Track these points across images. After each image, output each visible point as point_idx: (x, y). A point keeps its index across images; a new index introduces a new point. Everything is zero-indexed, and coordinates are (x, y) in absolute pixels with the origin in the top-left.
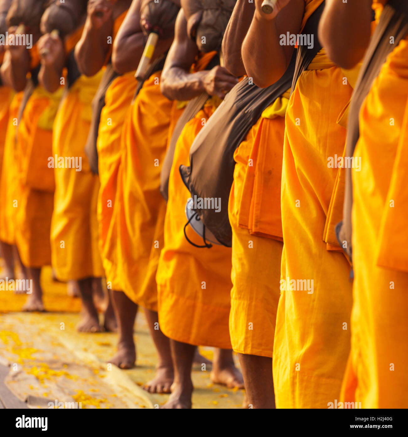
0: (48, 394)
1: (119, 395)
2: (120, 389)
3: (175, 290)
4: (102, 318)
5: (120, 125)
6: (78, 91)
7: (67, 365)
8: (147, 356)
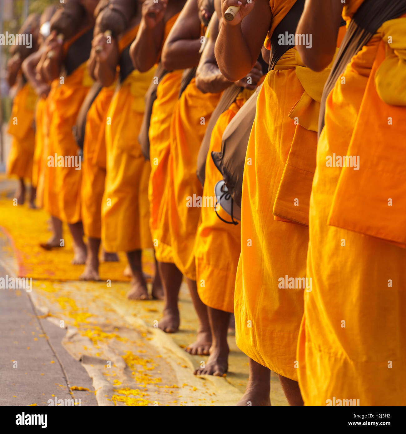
0: (99, 354)
1: (164, 356)
2: (165, 351)
3: (211, 263)
4: (150, 287)
5: (169, 116)
6: (130, 85)
7: (118, 328)
8: (189, 322)
